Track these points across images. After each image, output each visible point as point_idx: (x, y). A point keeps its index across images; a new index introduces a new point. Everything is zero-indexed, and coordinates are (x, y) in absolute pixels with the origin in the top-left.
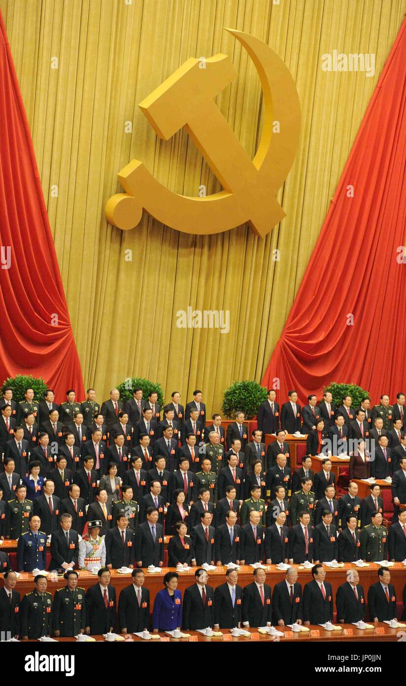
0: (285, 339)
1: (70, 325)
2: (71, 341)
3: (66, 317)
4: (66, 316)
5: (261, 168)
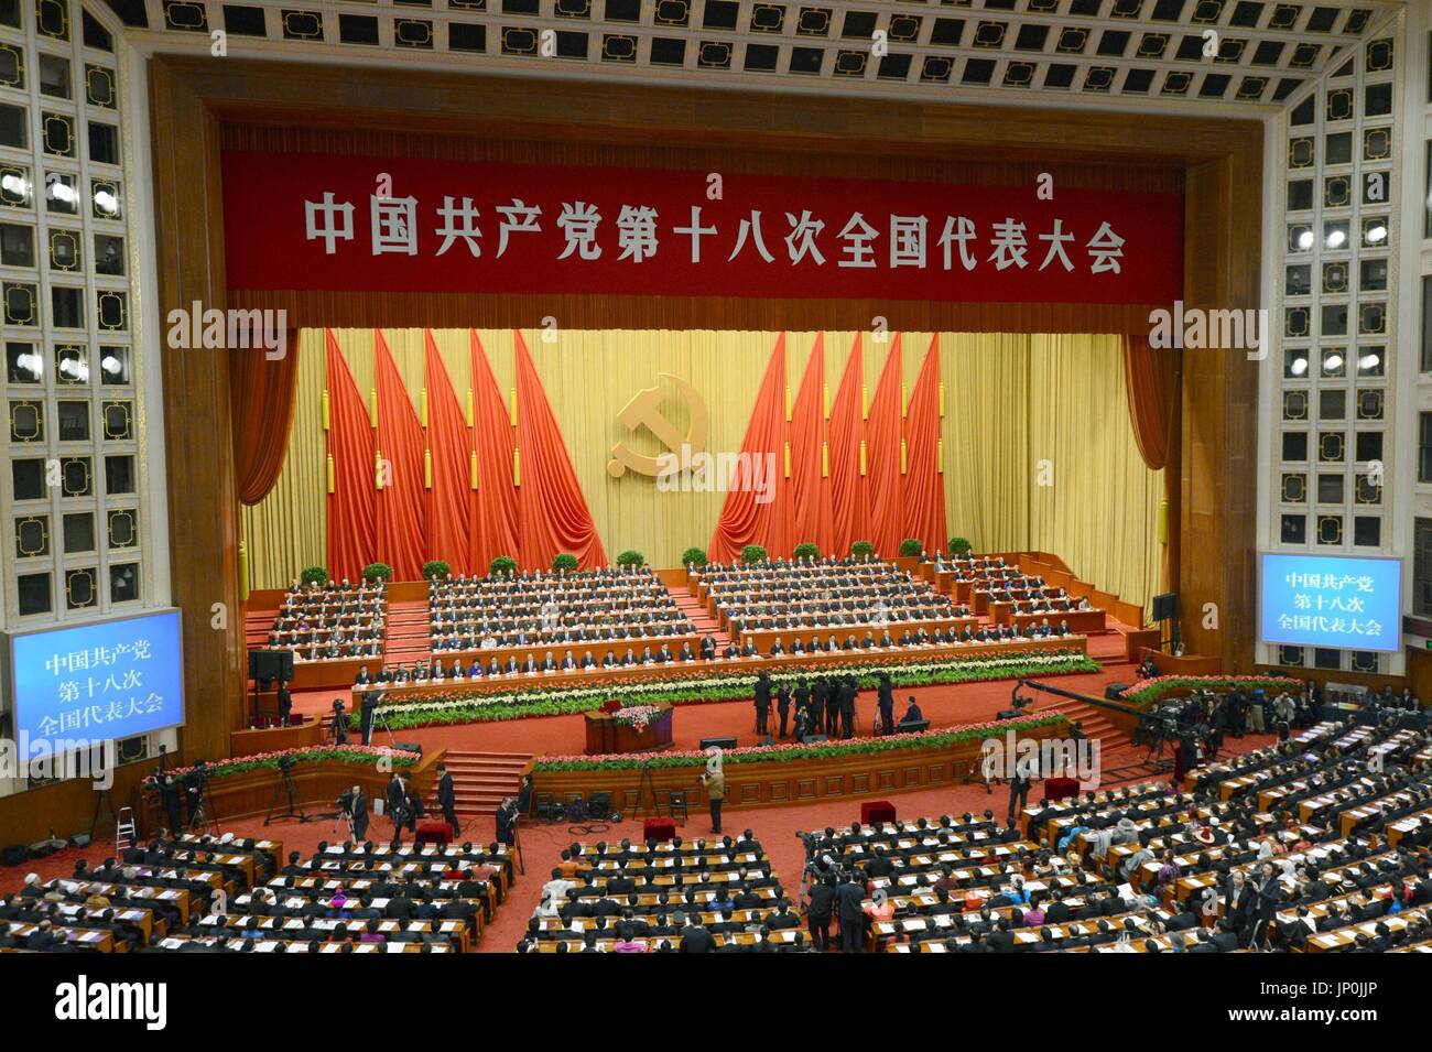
2: (595, 535)
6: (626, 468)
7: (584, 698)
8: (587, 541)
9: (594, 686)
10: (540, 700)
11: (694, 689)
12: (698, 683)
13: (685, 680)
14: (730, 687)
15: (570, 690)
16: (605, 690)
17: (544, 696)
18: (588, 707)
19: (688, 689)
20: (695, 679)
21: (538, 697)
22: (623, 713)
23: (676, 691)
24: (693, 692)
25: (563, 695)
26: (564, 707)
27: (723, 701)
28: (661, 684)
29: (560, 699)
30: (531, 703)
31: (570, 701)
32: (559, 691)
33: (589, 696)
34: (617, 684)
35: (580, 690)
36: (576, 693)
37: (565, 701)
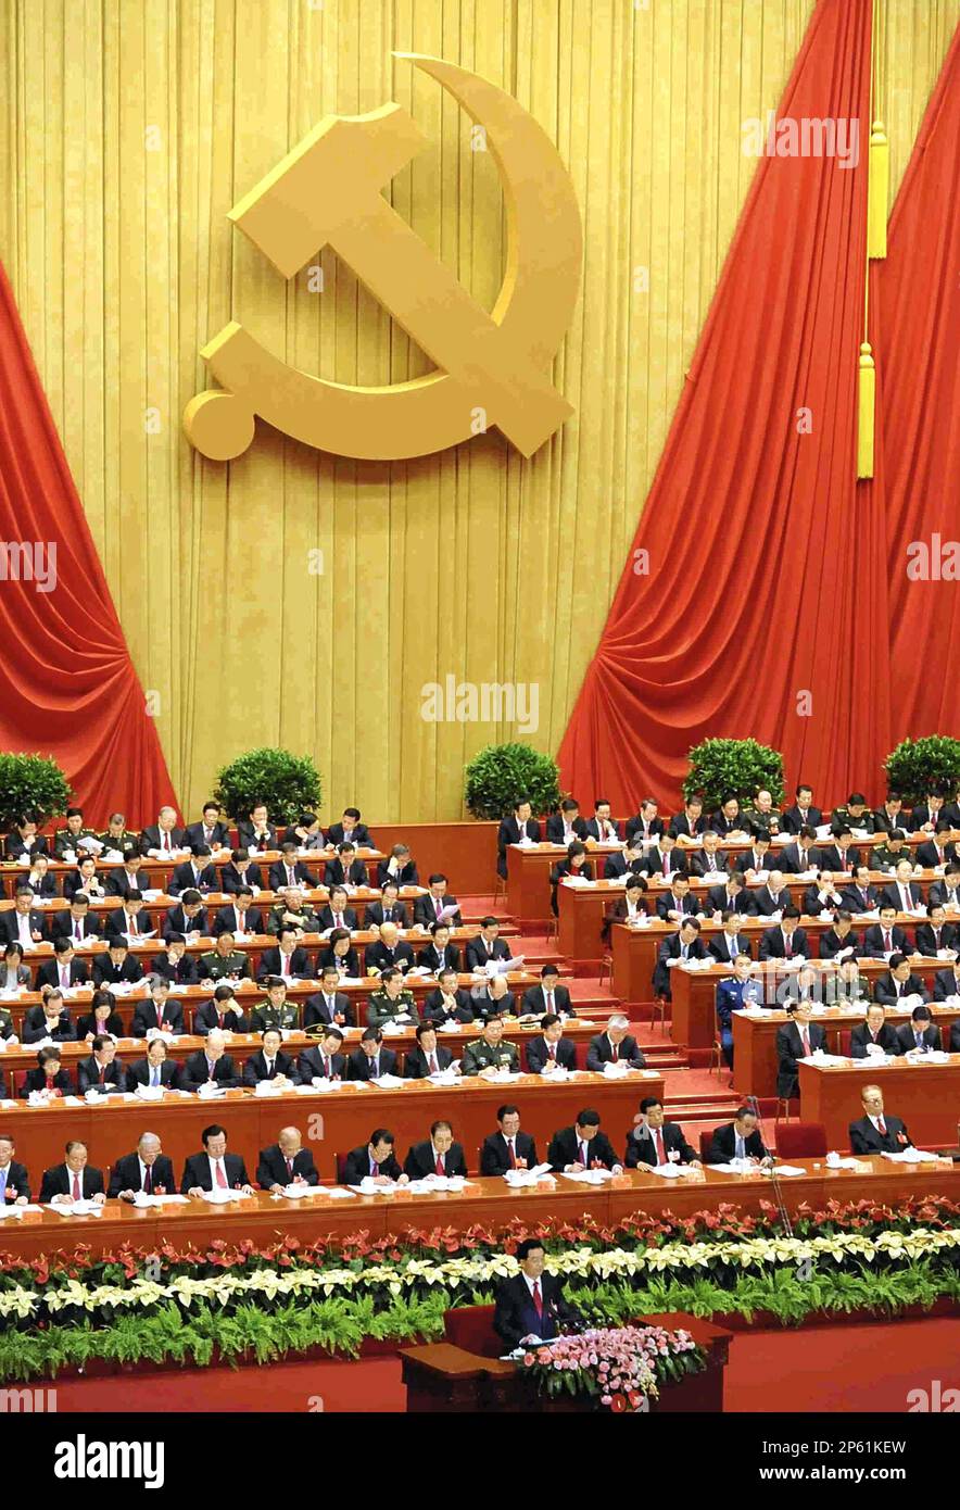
0: (606, 659)
1: (127, 652)
2: (129, 684)
3: (114, 637)
4: (113, 633)
5: (504, 320)
6: (257, 418)
7: (302, 1302)
8: (104, 704)
9: (330, 1258)
10: (137, 1308)
11: (707, 1273)
12: (725, 1251)
13: (669, 1239)
14: (839, 1267)
15: (244, 1271)
16: (378, 1274)
17: (147, 1291)
18: (320, 1336)
19: (685, 1274)
20: (706, 1234)
21: (129, 1296)
22: (561, 1353)
23: (640, 1280)
24: (707, 1287)
25: (223, 1287)
26: (230, 1333)
27: (819, 1319)
28: (585, 1255)
29: (213, 1304)
30: (102, 1317)
31: (251, 1313)
32: (200, 1274)
33: (319, 1294)
34: (420, 1252)
35: (282, 1270)
36: (266, 1281)
37: (230, 1312)
